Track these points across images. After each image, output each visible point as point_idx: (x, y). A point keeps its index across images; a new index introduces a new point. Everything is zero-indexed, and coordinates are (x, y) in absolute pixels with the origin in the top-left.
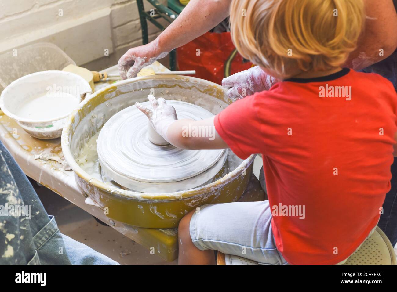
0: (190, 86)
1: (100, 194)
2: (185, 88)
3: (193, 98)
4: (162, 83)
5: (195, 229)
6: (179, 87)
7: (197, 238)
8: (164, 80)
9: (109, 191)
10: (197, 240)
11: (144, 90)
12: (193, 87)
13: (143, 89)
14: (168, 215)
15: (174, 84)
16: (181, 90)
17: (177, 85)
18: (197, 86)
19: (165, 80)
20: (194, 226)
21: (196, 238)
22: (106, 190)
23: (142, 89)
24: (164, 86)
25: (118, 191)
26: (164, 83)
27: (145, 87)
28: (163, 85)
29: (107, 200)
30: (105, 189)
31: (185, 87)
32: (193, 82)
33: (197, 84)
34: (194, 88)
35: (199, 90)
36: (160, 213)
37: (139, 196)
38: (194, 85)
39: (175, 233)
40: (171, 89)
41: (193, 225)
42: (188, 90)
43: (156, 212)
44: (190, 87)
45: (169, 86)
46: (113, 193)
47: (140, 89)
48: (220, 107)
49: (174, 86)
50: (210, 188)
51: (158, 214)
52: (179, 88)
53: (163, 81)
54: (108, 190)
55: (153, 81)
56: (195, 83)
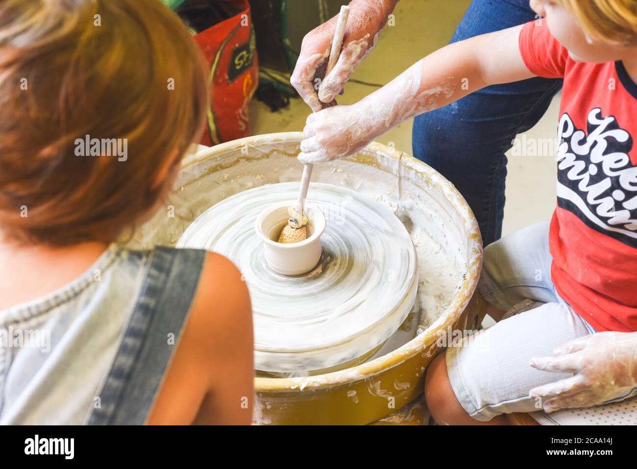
0: (266, 151)
1: (264, 403)
2: (258, 159)
3: (275, 173)
4: (214, 164)
5: (468, 394)
6: (246, 160)
7: (479, 407)
8: (217, 157)
9: (298, 389)
10: (479, 411)
11: (186, 189)
12: (272, 151)
13: (184, 186)
14: (398, 387)
15: (236, 159)
16: (249, 165)
17: (241, 158)
18: (281, 148)
19: (219, 156)
20: (465, 390)
21: (475, 408)
22: (290, 389)
23: (182, 188)
24: (218, 168)
25: (314, 382)
26: (218, 163)
27: (186, 182)
28: (217, 166)
29: (280, 409)
30: (287, 387)
31: (258, 157)
32: (271, 143)
33: (280, 144)
34: (275, 153)
35: (286, 154)
36: (386, 390)
37: (357, 375)
38: (275, 148)
39: (409, 415)
40: (231, 169)
41: (462, 389)
42: (265, 161)
43: (378, 391)
44: (266, 154)
45: (227, 165)
46: (305, 388)
47: (181, 188)
48: (336, 171)
49: (238, 161)
50: (457, 311)
51: (383, 393)
52: (246, 162)
53: (215, 159)
54: (293, 388)
55: (198, 165)
56: (276, 144)
